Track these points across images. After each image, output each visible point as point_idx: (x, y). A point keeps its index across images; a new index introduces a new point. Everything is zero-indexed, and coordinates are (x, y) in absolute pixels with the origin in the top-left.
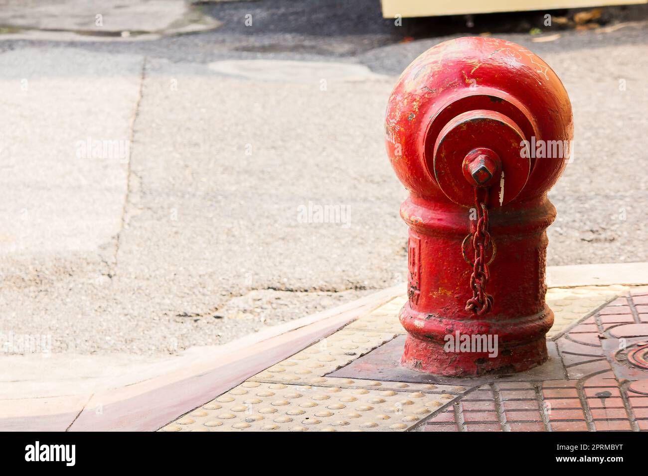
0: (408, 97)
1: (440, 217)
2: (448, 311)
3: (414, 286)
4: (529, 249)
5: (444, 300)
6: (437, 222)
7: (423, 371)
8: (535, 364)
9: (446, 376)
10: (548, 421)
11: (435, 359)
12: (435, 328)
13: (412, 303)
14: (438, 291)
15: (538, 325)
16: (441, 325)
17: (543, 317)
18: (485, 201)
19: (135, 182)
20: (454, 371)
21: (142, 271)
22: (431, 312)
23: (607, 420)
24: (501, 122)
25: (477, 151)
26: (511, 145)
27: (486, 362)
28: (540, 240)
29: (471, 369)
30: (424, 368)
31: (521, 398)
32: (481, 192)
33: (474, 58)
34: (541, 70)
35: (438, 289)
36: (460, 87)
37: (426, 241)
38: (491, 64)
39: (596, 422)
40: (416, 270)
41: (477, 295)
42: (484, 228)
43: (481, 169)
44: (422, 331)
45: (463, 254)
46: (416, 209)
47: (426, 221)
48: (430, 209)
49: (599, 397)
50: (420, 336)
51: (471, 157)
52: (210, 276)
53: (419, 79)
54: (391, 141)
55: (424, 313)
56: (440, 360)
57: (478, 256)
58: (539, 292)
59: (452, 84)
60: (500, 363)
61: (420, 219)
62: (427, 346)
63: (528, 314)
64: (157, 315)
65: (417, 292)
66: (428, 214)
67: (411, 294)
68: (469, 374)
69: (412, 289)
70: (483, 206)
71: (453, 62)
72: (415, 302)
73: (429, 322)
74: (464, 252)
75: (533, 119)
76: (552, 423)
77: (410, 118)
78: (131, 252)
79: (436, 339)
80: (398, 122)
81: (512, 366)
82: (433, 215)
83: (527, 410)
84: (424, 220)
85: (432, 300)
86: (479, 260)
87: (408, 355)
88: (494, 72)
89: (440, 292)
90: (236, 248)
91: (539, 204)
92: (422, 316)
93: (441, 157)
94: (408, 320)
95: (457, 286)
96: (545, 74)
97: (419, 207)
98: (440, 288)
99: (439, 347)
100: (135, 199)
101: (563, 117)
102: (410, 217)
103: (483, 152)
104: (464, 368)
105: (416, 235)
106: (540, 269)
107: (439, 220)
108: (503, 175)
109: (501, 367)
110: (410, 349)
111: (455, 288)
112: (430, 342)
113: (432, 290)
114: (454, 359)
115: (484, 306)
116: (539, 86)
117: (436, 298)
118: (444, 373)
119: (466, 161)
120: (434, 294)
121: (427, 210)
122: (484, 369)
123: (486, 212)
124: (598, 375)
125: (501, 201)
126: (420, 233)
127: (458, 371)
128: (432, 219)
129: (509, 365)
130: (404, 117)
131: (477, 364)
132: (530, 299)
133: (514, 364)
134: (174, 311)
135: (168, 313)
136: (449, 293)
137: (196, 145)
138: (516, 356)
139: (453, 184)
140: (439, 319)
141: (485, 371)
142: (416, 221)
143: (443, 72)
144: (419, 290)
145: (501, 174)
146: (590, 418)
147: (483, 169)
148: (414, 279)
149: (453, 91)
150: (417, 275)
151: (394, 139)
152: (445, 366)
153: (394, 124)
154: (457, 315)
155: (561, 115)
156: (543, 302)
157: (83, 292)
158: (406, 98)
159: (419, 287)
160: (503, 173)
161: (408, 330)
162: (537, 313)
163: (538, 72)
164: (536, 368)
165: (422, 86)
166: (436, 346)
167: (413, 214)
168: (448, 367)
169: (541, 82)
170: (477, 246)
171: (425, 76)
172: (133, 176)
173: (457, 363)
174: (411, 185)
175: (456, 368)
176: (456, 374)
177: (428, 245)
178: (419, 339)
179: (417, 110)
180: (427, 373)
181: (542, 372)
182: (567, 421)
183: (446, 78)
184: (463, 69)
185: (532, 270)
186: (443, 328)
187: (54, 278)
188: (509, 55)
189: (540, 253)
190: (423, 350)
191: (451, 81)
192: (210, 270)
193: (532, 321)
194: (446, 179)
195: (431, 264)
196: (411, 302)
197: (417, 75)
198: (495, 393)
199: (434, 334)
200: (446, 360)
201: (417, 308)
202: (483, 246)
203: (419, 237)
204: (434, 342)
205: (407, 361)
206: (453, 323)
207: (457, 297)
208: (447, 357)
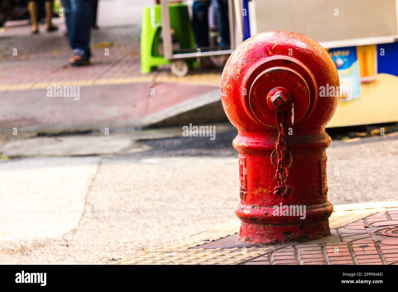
0: (234, 66)
1: (256, 141)
2: (265, 202)
3: (243, 189)
4: (314, 161)
5: (262, 195)
6: (255, 145)
7: (251, 243)
8: (322, 236)
9: (265, 244)
10: (327, 258)
11: (258, 234)
12: (256, 213)
13: (242, 201)
14: (258, 190)
15: (323, 210)
16: (261, 211)
17: (326, 206)
18: (282, 122)
19: (89, 208)
20: (270, 241)
21: (88, 243)
22: (254, 204)
23: (365, 255)
24: (290, 71)
25: (276, 89)
26: (297, 86)
27: (290, 234)
28: (321, 156)
29: (281, 239)
30: (251, 241)
31: (312, 250)
32: (279, 115)
33: (274, 40)
34: (316, 47)
35: (258, 188)
36: (265, 57)
37: (249, 158)
38: (285, 43)
39: (357, 256)
40: (244, 178)
41: (280, 184)
42: (282, 139)
43: (278, 98)
44: (249, 216)
45: (272, 162)
46: (242, 139)
47: (249, 145)
48: (251, 137)
49: (361, 247)
50: (248, 220)
51: (272, 93)
52: (131, 242)
53: (240, 55)
54: (225, 96)
55: (250, 205)
56: (261, 234)
57: (280, 158)
58: (322, 190)
59: (261, 55)
60: (299, 234)
61: (245, 144)
62: (252, 226)
63: (316, 204)
64: (96, 260)
65: (245, 192)
66: (249, 140)
67: (242, 195)
68: (280, 242)
69: (242, 192)
70: (281, 125)
71: (261, 43)
72: (244, 199)
73: (253, 210)
74: (272, 160)
75: (313, 75)
76: (329, 258)
77: (235, 79)
78: (82, 235)
79: (258, 221)
80: (228, 83)
81: (307, 236)
82: (253, 141)
83: (314, 254)
84: (247, 144)
85: (255, 196)
86: (280, 161)
87: (242, 235)
88: (287, 47)
89: (259, 190)
90: (149, 230)
91: (320, 133)
92: (249, 207)
93: (254, 95)
94: (240, 211)
95: (270, 185)
96: (320, 50)
97: (244, 137)
98: (259, 188)
99: (260, 226)
100: (88, 214)
101: (332, 76)
102: (238, 144)
103: (280, 89)
104: (276, 238)
105: (243, 156)
106: (322, 174)
107: (257, 143)
108: (293, 105)
109: (300, 237)
110: (242, 231)
111: (268, 187)
112: (254, 224)
113: (254, 189)
114: (270, 233)
115: (285, 190)
116: (315, 56)
117: (257, 194)
118: (264, 242)
119: (269, 96)
120: (255, 192)
121: (249, 138)
122: (289, 238)
123: (283, 128)
124: (362, 239)
125: (293, 121)
126: (245, 154)
127: (272, 240)
128: (252, 143)
129: (305, 235)
130: (231, 79)
131: (284, 235)
132: (317, 194)
133: (308, 235)
134: (106, 258)
135: (102, 259)
136: (265, 191)
137: (129, 190)
138: (309, 230)
139: (262, 112)
140: (259, 208)
141: (290, 240)
142: (242, 146)
143: (255, 49)
144: (246, 191)
145: (292, 104)
146: (354, 255)
147: (279, 98)
148: (243, 185)
149: (261, 60)
150: (244, 181)
151: (226, 94)
152: (264, 238)
153: (226, 85)
154: (270, 204)
155: (330, 74)
156: (325, 197)
157: (50, 253)
158: (233, 67)
159: (246, 188)
160: (293, 104)
161: (241, 218)
162: (322, 203)
163: (315, 48)
164: (323, 238)
165: (242, 58)
166: (258, 225)
167: (240, 142)
168: (266, 238)
169: (317, 54)
170: (279, 152)
171: (244, 53)
172: (88, 205)
173: (272, 235)
174: (238, 123)
175: (272, 238)
176: (271, 242)
177: (251, 160)
178: (247, 222)
179: (239, 73)
180: (253, 243)
181: (326, 240)
182: (339, 256)
183: (257, 52)
184: (267, 46)
185: (317, 175)
186: (261, 213)
187: (32, 248)
188: (296, 38)
189: (322, 164)
190: (250, 229)
191: (260, 54)
192: (131, 240)
193: (318, 208)
194: (257, 109)
195: (253, 173)
196: (242, 199)
197: (239, 53)
198: (295, 249)
199: (256, 217)
200: (265, 234)
201: (246, 203)
202: (283, 152)
203: (245, 157)
204: (257, 223)
205: (241, 239)
206: (268, 209)
207: (270, 193)
208: (266, 232)
